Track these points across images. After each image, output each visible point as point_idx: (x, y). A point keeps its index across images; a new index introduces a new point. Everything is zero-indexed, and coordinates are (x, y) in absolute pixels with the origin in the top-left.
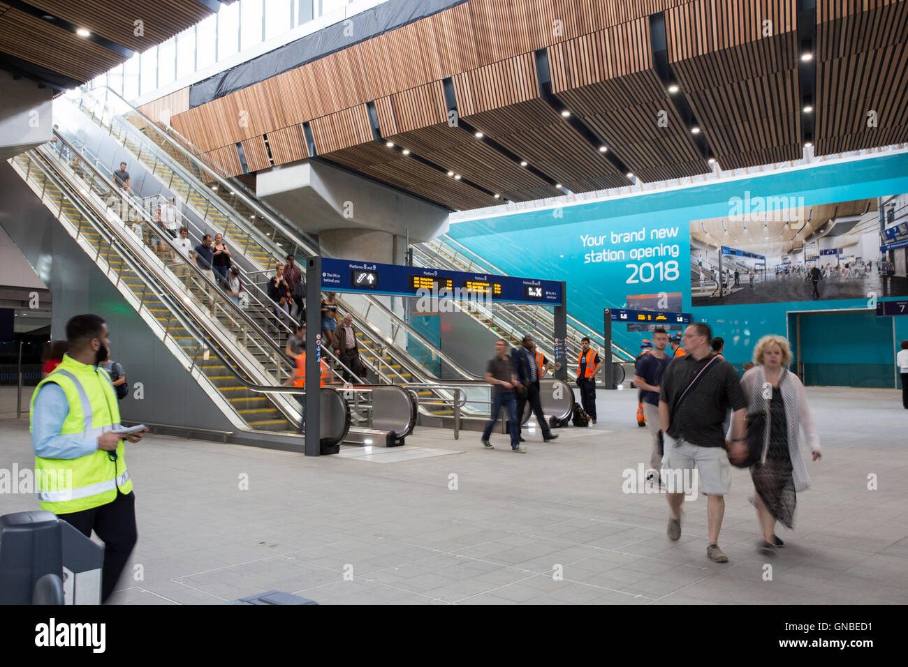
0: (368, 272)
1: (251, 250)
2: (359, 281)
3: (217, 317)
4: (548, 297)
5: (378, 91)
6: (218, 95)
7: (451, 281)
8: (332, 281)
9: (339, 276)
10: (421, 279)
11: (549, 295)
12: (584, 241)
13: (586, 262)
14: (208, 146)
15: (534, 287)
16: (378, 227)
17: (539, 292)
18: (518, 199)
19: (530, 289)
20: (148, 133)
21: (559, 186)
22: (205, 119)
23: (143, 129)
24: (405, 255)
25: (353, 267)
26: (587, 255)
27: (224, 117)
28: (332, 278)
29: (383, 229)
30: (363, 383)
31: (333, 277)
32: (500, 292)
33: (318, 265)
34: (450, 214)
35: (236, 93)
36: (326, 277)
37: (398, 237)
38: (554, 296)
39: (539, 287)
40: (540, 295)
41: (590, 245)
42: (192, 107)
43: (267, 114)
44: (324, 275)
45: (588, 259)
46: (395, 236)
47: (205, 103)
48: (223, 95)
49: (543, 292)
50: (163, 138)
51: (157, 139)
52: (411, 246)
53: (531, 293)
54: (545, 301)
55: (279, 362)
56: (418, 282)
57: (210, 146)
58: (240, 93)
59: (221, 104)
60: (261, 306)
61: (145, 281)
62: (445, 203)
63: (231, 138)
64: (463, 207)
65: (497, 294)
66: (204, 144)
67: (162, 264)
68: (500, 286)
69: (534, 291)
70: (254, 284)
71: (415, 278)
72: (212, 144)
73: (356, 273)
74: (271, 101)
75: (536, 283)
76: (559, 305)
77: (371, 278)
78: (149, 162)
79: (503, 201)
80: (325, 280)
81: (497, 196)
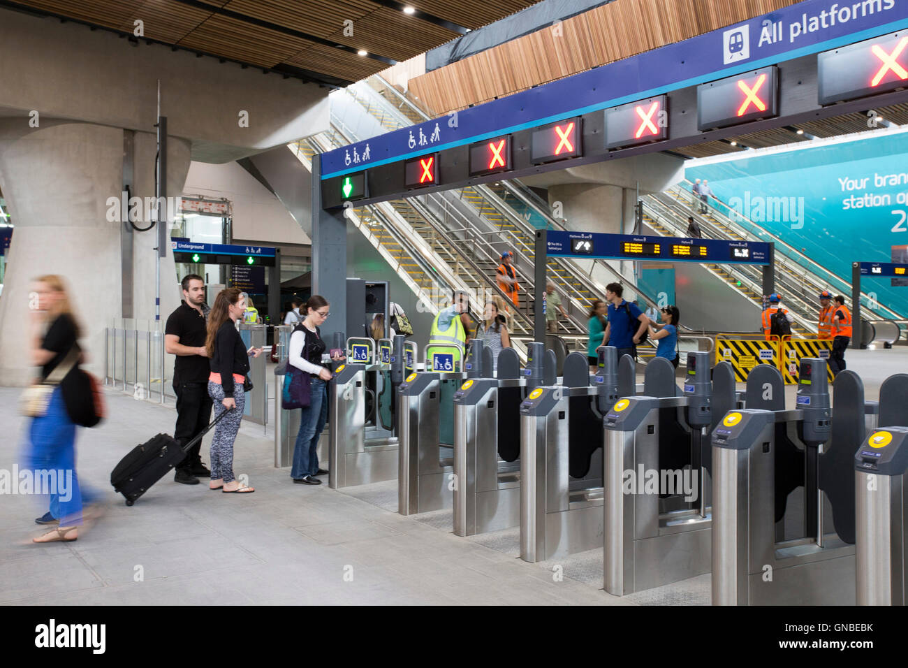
0: (585, 240)
1: (485, 211)
2: (578, 247)
3: (459, 275)
4: (755, 257)
5: (603, 57)
6: (452, 60)
7: (658, 246)
8: (556, 249)
9: (561, 245)
10: (632, 244)
11: (756, 255)
12: (843, 184)
13: (845, 208)
14: (442, 107)
15: (740, 249)
16: (607, 180)
17: (745, 253)
18: (757, 146)
19: (736, 251)
20: (386, 95)
21: (800, 132)
22: (440, 82)
23: (382, 91)
24: (635, 208)
25: (573, 237)
26: (845, 200)
27: (458, 81)
28: (555, 247)
29: (612, 183)
30: (583, 333)
31: (557, 246)
32: (705, 254)
33: (544, 236)
34: (685, 161)
35: (470, 58)
36: (551, 246)
37: (628, 190)
38: (762, 256)
39: (745, 248)
40: (747, 256)
41: (849, 189)
42: (428, 71)
43: (498, 78)
44: (549, 244)
45: (847, 204)
46: (624, 189)
47: (440, 67)
48: (457, 60)
49: (750, 253)
50: (401, 101)
51: (396, 102)
52: (640, 199)
53: (737, 253)
54: (753, 261)
55: (513, 314)
56: (629, 248)
57: (444, 107)
58: (473, 59)
59: (455, 68)
60: (494, 264)
61: (402, 246)
62: (679, 152)
63: (465, 101)
64: (698, 154)
65: (703, 256)
66: (439, 106)
67: (410, 228)
68: (705, 248)
69: (741, 252)
70: (488, 244)
71: (626, 244)
72: (446, 106)
73: (575, 241)
74: (502, 66)
75: (742, 244)
76: (767, 264)
77: (587, 246)
78: (377, 114)
79: (741, 147)
80: (550, 248)
81: (734, 144)
